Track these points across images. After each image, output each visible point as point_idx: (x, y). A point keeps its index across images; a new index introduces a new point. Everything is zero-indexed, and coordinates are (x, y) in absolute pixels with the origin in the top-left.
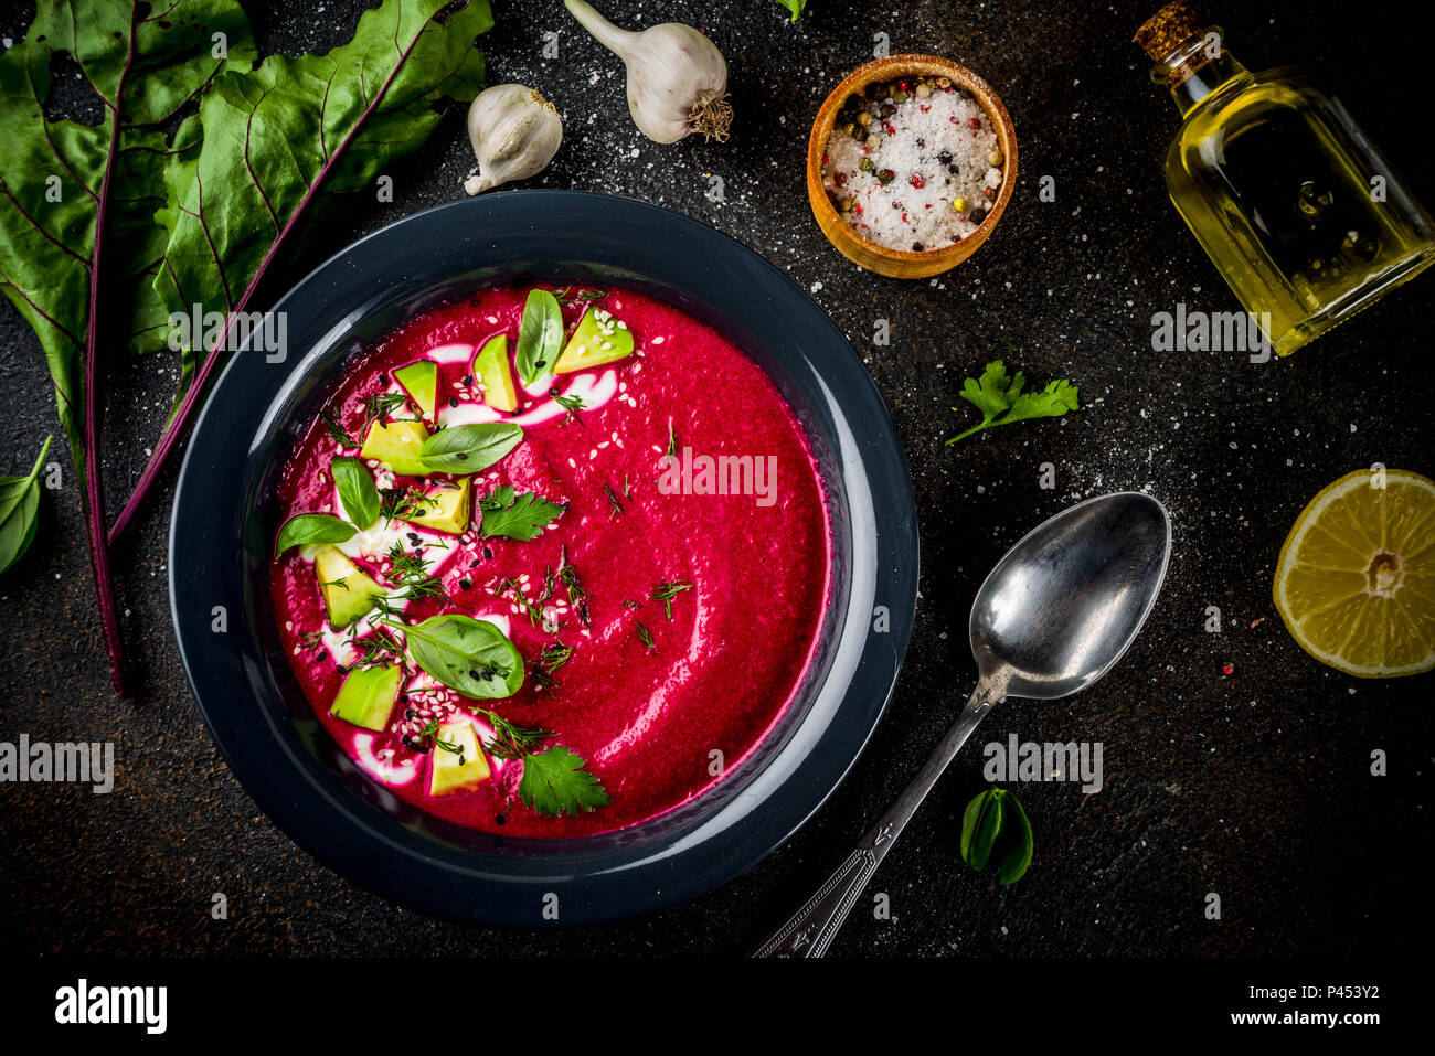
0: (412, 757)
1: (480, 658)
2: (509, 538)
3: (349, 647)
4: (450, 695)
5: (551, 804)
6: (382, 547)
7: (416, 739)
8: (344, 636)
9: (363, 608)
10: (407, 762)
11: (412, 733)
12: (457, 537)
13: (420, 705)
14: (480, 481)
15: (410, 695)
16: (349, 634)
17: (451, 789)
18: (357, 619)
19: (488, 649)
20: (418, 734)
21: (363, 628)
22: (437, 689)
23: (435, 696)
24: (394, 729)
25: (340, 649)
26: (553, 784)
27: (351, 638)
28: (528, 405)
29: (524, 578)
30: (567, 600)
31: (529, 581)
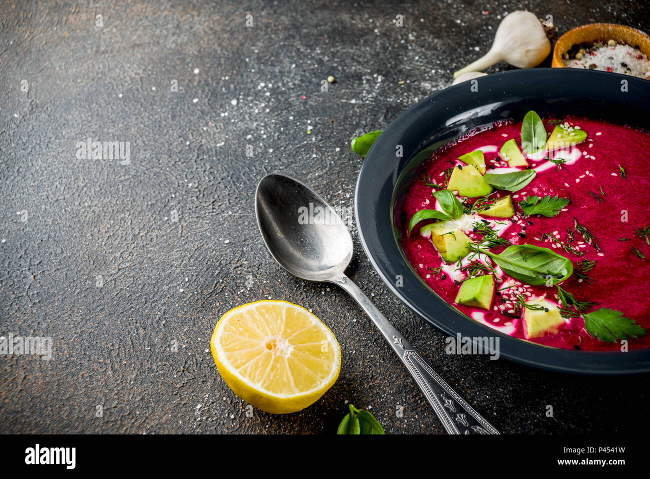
0: (511, 321)
1: (539, 270)
2: (542, 216)
3: (459, 272)
4: (526, 288)
5: (608, 336)
6: (468, 226)
7: (511, 311)
8: (455, 267)
9: (463, 253)
10: (508, 324)
11: (508, 309)
12: (510, 219)
13: (509, 295)
14: (516, 196)
15: (502, 292)
16: (458, 266)
17: (540, 333)
18: (460, 258)
19: (544, 265)
20: (512, 309)
21: (465, 262)
22: (518, 287)
23: (517, 290)
24: (496, 308)
25: (454, 274)
26: (607, 325)
27: (459, 267)
28: (534, 165)
29: (555, 233)
30: (583, 240)
31: (558, 234)
